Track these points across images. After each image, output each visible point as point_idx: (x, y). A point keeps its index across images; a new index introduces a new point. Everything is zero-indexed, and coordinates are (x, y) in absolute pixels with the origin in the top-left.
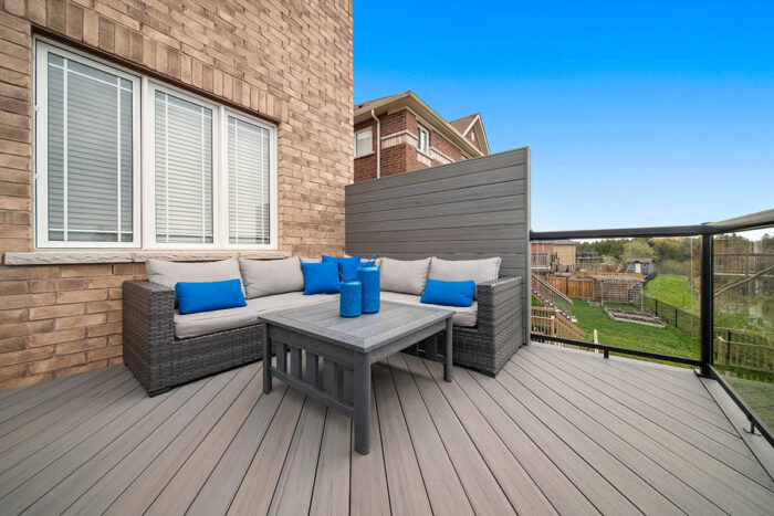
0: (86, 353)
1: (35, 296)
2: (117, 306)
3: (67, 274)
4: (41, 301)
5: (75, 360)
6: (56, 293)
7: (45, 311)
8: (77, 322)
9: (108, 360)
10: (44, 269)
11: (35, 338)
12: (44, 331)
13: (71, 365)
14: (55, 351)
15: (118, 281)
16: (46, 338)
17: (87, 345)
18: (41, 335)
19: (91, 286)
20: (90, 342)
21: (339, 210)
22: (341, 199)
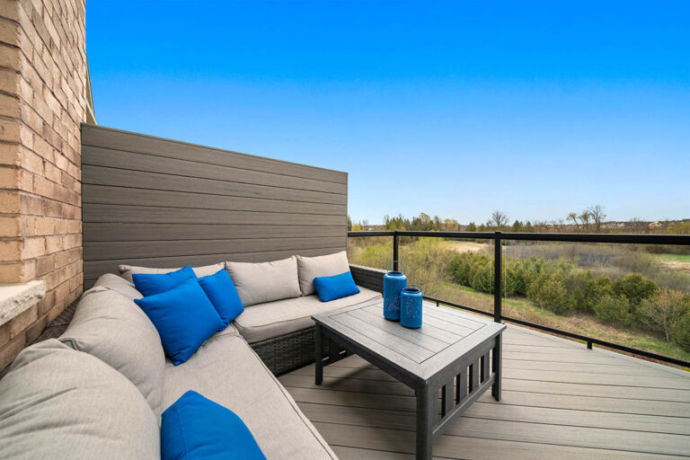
21: (75, 172)
22: (78, 148)
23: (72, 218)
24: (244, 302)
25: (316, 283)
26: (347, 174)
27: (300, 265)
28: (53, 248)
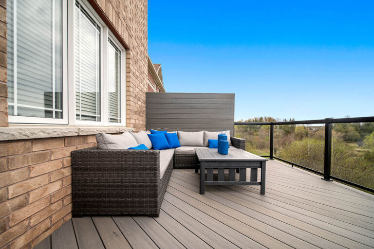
0: (50, 217)
1: (13, 173)
2: (67, 172)
3: (37, 148)
4: (17, 178)
5: (43, 227)
6: (29, 167)
7: (21, 186)
8: (44, 191)
9: (63, 218)
10: (20, 144)
11: (13, 216)
12: (21, 206)
13: (41, 232)
14: (29, 223)
15: (68, 151)
16: (22, 214)
17: (51, 211)
18: (18, 212)
19: (53, 158)
20: (53, 207)
21: (144, 105)
22: (145, 99)
23: (143, 116)
24: (181, 144)
25: (209, 141)
26: (234, 94)
27: (204, 134)
28: (137, 123)
